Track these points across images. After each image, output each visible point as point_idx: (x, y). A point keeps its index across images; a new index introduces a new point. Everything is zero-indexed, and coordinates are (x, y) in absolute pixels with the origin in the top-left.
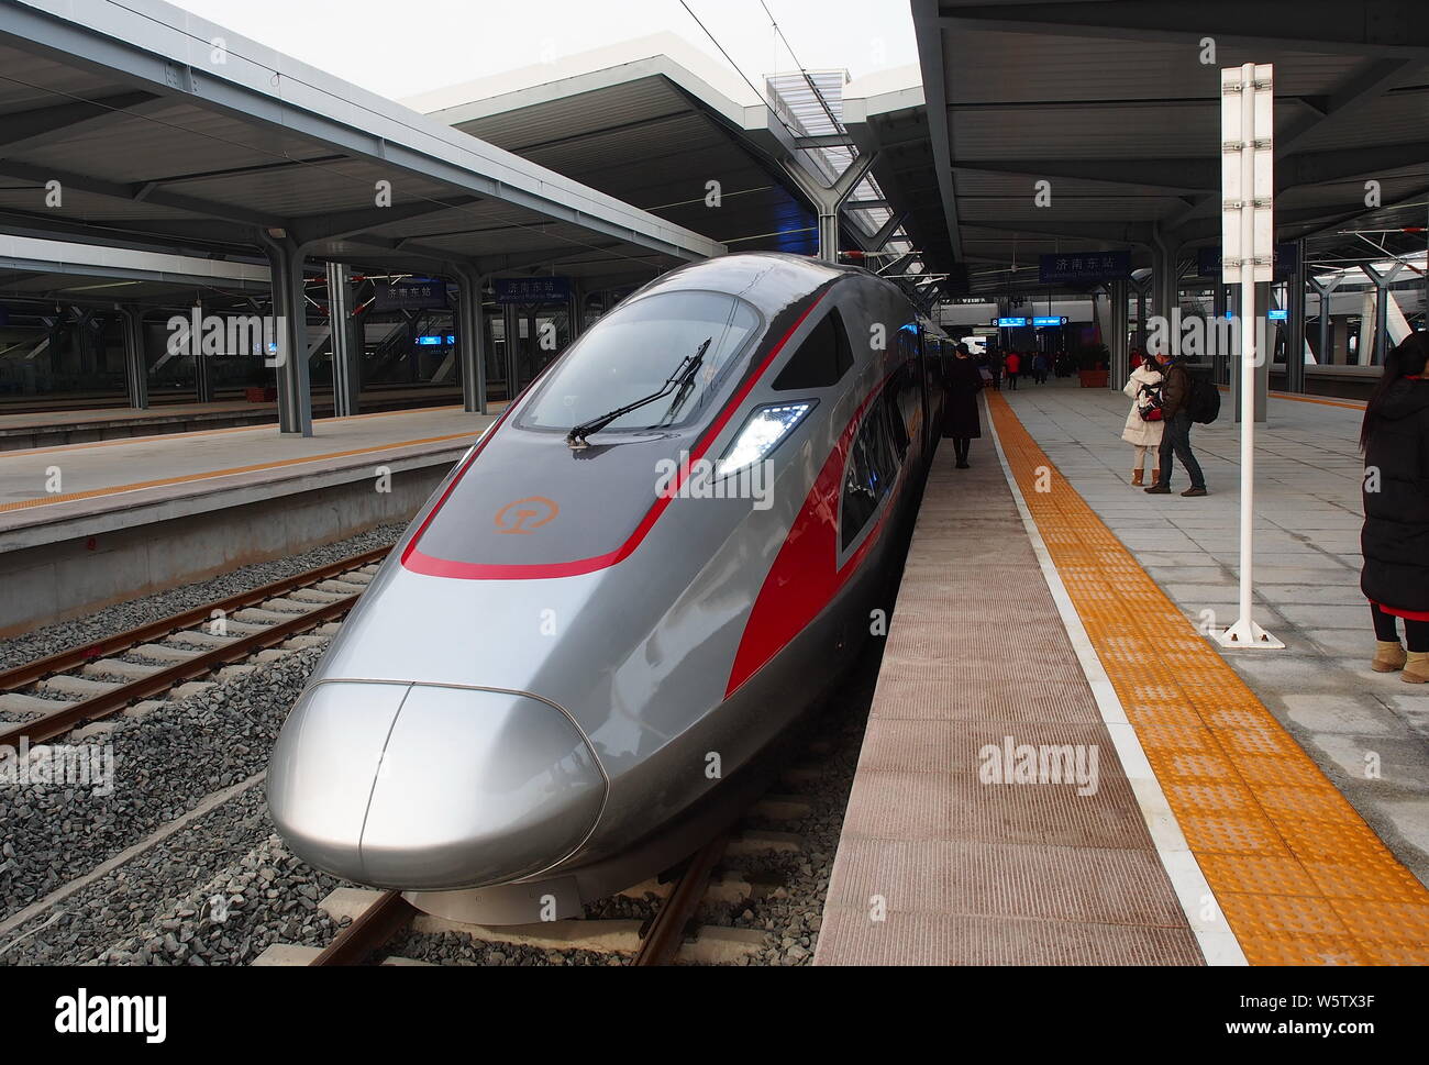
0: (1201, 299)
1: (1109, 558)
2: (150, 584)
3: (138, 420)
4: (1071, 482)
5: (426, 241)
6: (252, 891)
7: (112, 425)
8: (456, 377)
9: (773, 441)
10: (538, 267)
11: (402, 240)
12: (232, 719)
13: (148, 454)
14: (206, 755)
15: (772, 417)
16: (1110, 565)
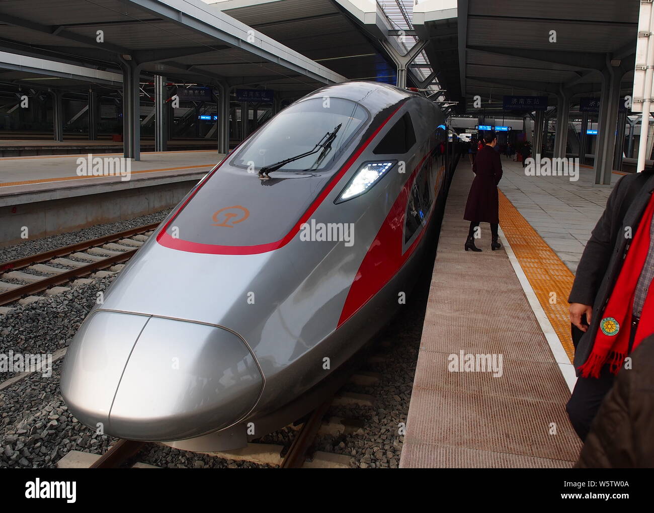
0: (574, 123)
1: (544, 254)
2: (45, 232)
3: (56, 146)
4: (518, 210)
5: (202, 67)
6: (64, 418)
7: (43, 148)
8: (216, 137)
9: (372, 181)
10: (258, 85)
11: (192, 65)
12: (75, 309)
13: (55, 164)
14: (59, 328)
15: (372, 168)
16: (545, 259)
